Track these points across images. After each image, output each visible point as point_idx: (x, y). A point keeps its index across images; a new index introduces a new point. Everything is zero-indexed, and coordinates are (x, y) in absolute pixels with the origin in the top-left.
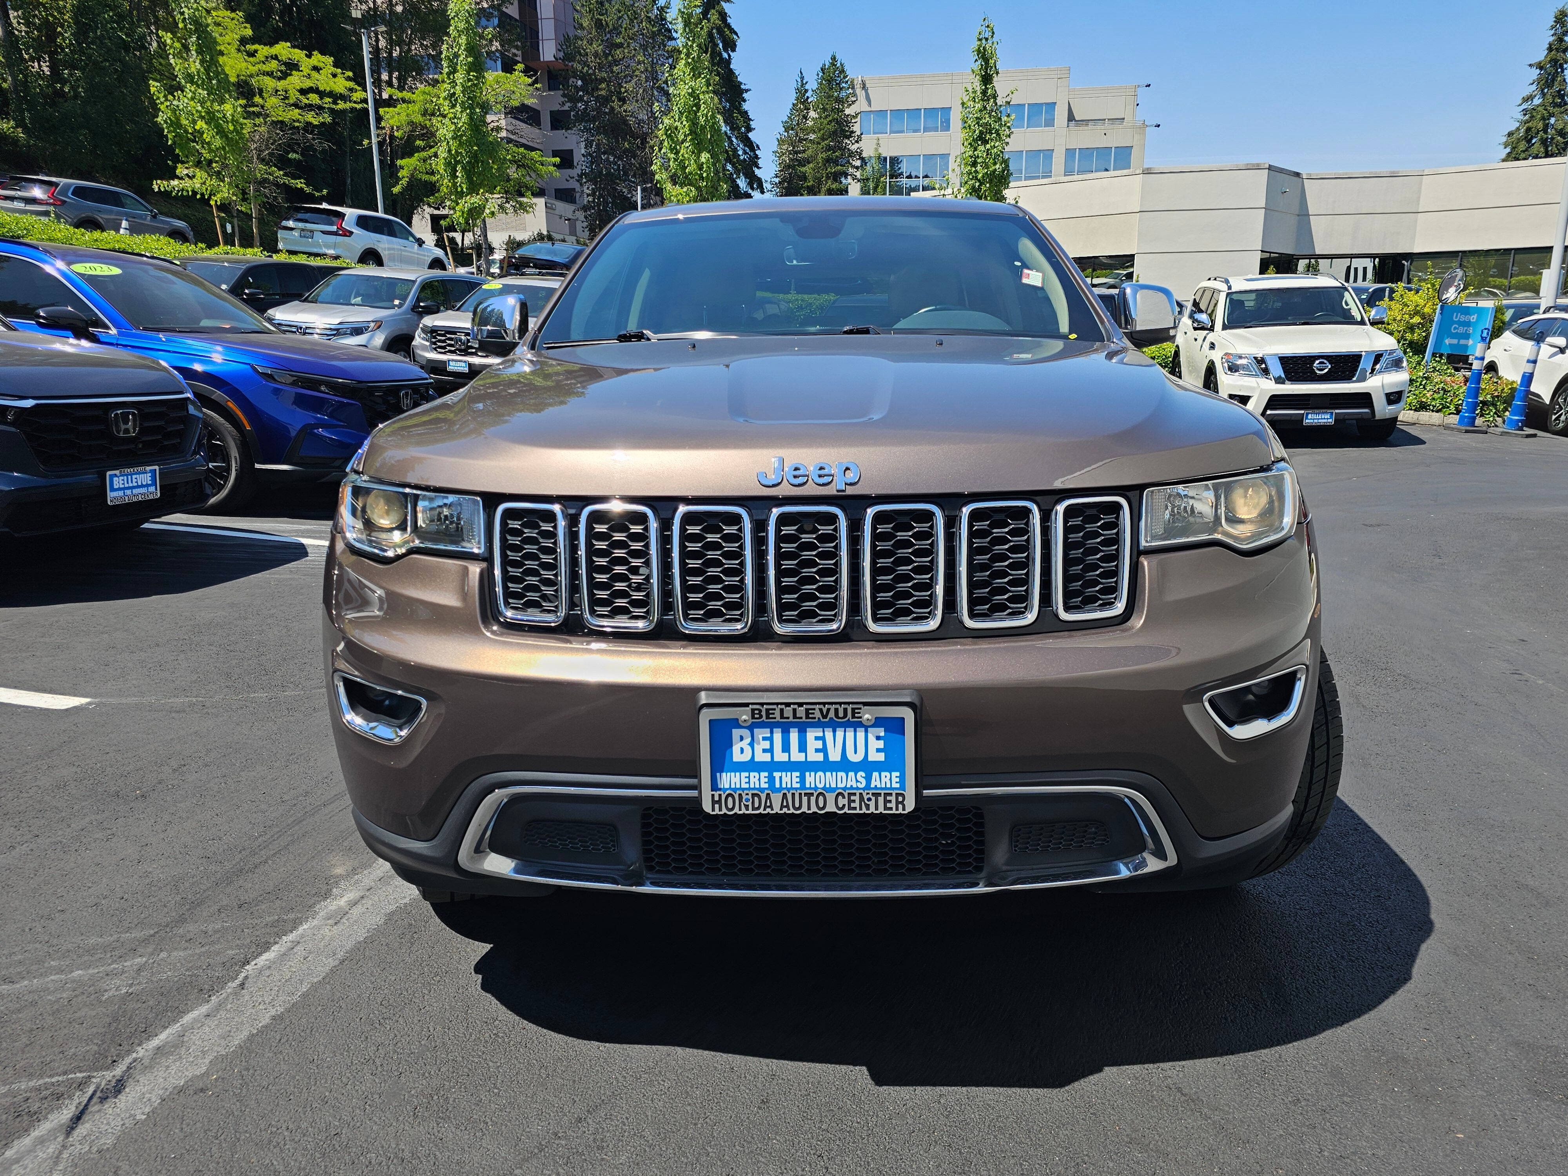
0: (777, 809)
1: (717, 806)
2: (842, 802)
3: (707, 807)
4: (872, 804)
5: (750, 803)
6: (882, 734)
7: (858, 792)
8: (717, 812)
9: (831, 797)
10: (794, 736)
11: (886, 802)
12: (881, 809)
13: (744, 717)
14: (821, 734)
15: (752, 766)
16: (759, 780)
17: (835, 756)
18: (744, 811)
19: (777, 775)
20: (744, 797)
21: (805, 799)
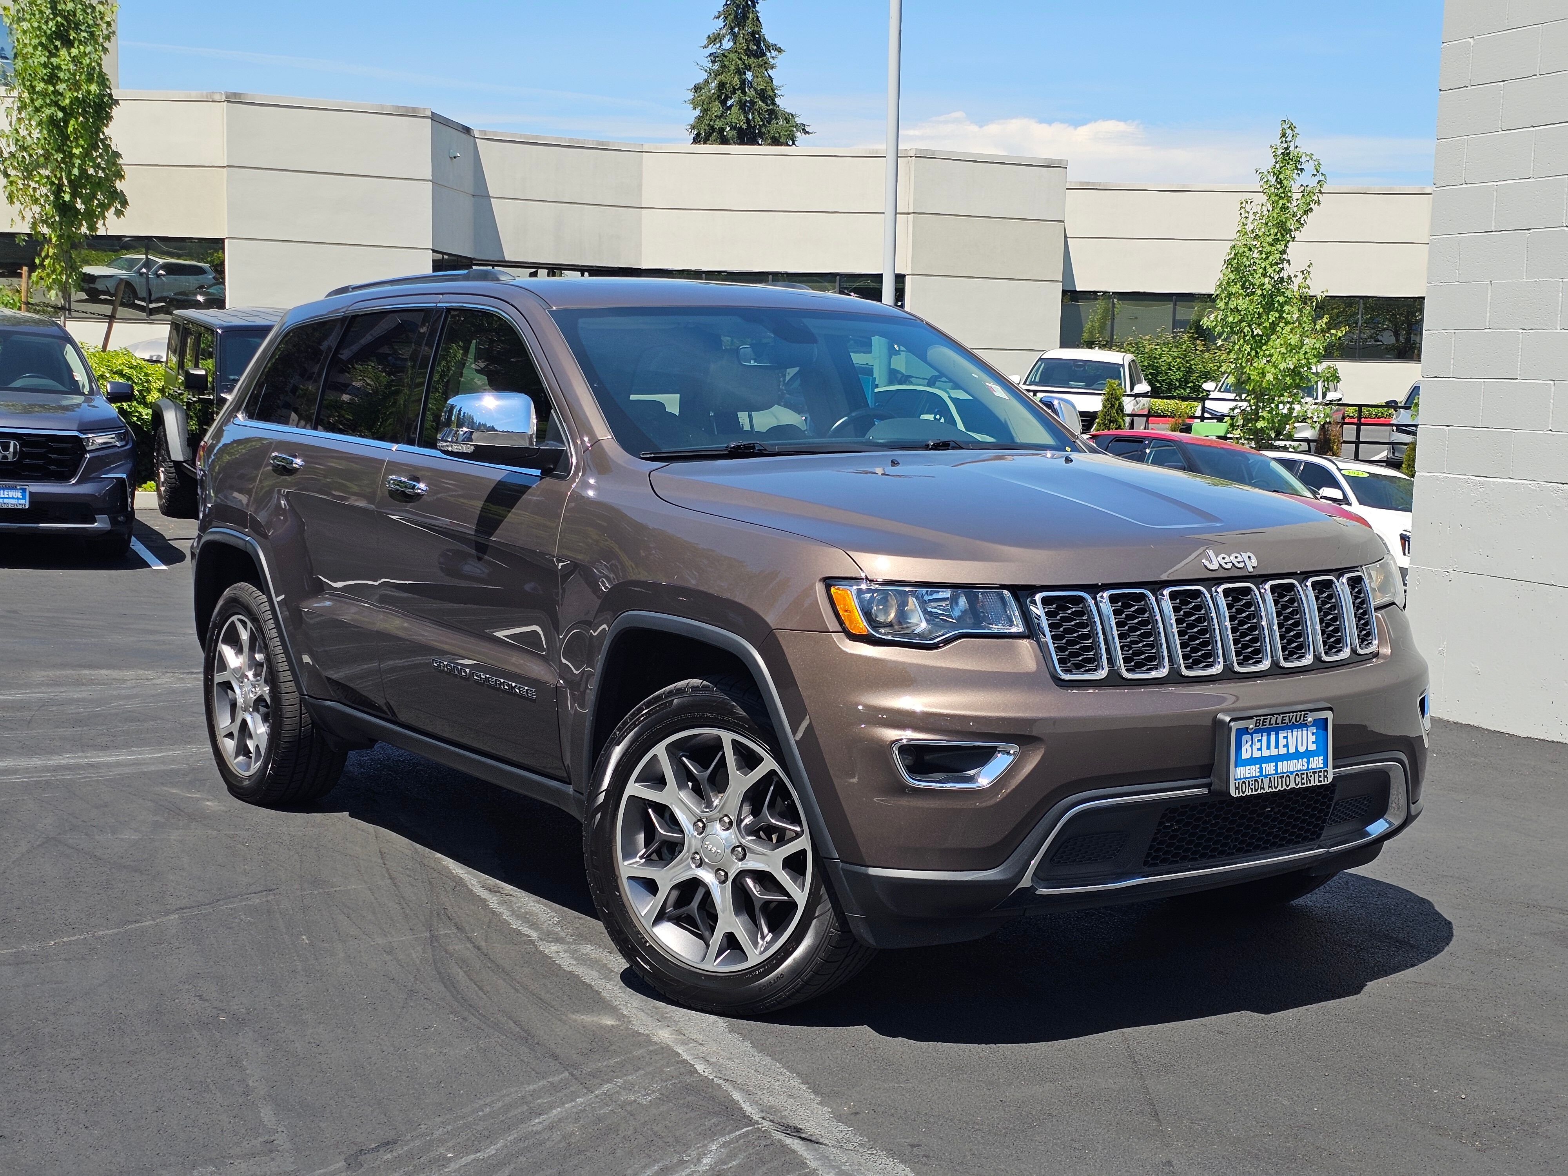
0: (1266, 790)
1: (1237, 791)
2: (1298, 780)
3: (1233, 794)
4: (1312, 779)
5: (1253, 787)
6: (1315, 731)
7: (1305, 772)
8: (1237, 795)
9: (1292, 777)
10: (1273, 737)
11: (1320, 776)
12: (1317, 783)
13: (1251, 726)
14: (1285, 735)
15: (1252, 761)
16: (1254, 770)
17: (1292, 750)
18: (1251, 793)
19: (1264, 766)
20: (1251, 782)
21: (1280, 780)
